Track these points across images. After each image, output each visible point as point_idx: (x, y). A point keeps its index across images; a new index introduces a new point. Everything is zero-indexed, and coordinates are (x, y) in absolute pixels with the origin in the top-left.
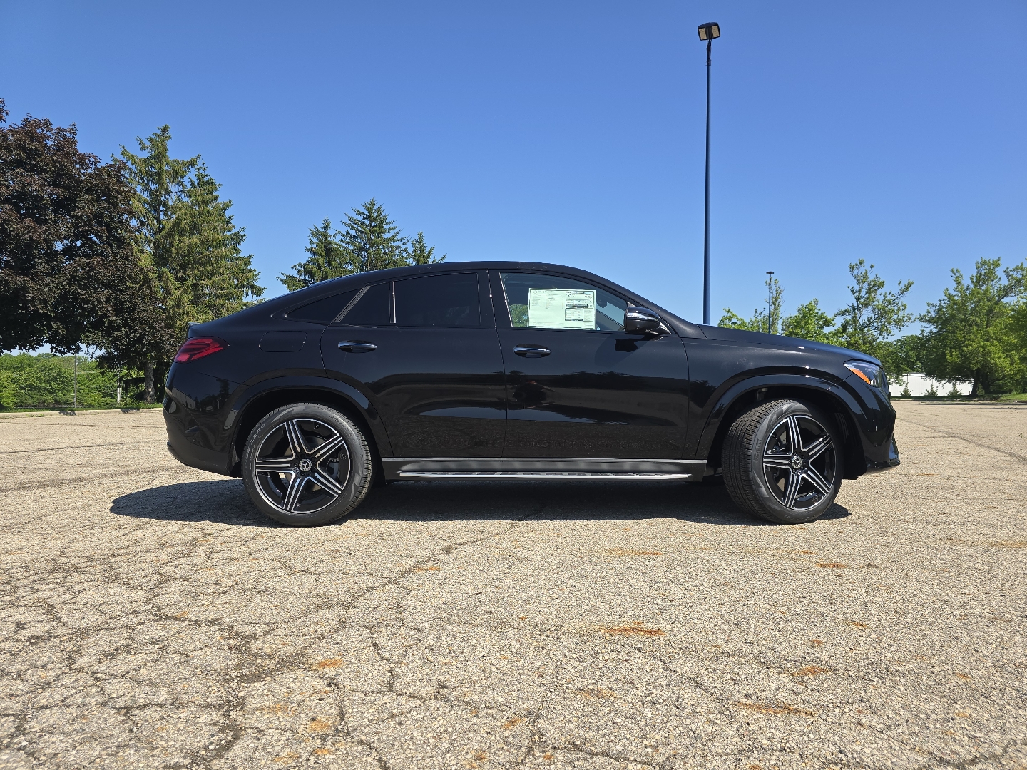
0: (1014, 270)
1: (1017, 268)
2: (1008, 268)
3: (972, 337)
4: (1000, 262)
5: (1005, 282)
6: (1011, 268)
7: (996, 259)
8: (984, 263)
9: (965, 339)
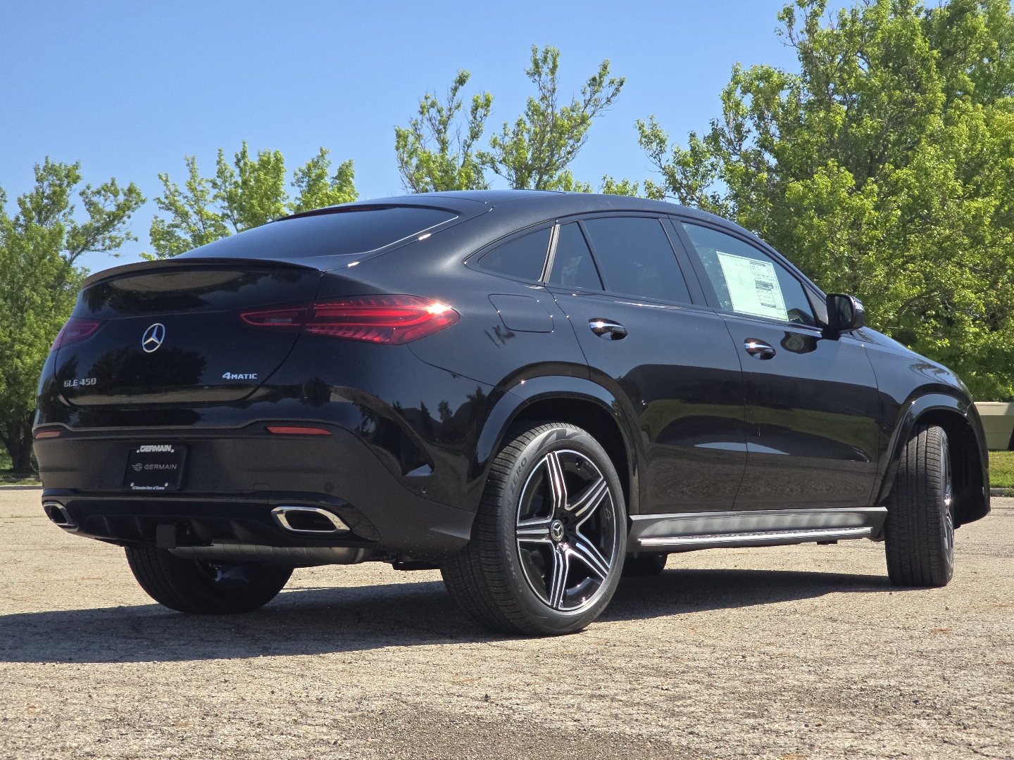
0: (99, 192)
1: (106, 189)
2: (88, 188)
3: (27, 335)
4: (77, 172)
5: (82, 218)
6: (94, 189)
7: (70, 164)
8: (51, 170)
9: (14, 340)
